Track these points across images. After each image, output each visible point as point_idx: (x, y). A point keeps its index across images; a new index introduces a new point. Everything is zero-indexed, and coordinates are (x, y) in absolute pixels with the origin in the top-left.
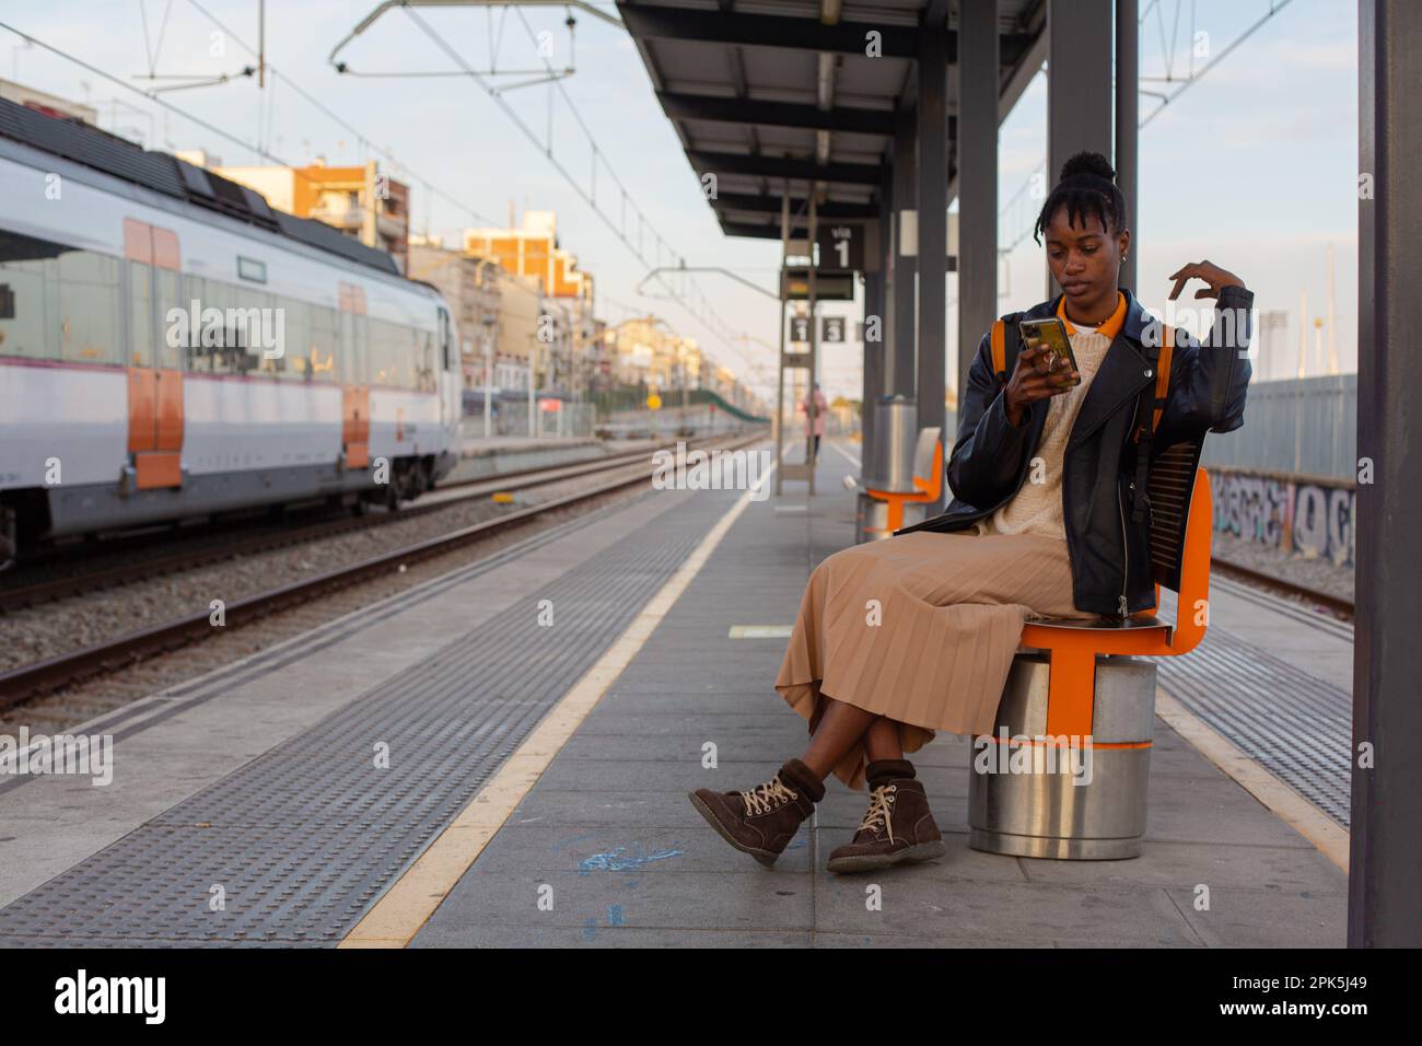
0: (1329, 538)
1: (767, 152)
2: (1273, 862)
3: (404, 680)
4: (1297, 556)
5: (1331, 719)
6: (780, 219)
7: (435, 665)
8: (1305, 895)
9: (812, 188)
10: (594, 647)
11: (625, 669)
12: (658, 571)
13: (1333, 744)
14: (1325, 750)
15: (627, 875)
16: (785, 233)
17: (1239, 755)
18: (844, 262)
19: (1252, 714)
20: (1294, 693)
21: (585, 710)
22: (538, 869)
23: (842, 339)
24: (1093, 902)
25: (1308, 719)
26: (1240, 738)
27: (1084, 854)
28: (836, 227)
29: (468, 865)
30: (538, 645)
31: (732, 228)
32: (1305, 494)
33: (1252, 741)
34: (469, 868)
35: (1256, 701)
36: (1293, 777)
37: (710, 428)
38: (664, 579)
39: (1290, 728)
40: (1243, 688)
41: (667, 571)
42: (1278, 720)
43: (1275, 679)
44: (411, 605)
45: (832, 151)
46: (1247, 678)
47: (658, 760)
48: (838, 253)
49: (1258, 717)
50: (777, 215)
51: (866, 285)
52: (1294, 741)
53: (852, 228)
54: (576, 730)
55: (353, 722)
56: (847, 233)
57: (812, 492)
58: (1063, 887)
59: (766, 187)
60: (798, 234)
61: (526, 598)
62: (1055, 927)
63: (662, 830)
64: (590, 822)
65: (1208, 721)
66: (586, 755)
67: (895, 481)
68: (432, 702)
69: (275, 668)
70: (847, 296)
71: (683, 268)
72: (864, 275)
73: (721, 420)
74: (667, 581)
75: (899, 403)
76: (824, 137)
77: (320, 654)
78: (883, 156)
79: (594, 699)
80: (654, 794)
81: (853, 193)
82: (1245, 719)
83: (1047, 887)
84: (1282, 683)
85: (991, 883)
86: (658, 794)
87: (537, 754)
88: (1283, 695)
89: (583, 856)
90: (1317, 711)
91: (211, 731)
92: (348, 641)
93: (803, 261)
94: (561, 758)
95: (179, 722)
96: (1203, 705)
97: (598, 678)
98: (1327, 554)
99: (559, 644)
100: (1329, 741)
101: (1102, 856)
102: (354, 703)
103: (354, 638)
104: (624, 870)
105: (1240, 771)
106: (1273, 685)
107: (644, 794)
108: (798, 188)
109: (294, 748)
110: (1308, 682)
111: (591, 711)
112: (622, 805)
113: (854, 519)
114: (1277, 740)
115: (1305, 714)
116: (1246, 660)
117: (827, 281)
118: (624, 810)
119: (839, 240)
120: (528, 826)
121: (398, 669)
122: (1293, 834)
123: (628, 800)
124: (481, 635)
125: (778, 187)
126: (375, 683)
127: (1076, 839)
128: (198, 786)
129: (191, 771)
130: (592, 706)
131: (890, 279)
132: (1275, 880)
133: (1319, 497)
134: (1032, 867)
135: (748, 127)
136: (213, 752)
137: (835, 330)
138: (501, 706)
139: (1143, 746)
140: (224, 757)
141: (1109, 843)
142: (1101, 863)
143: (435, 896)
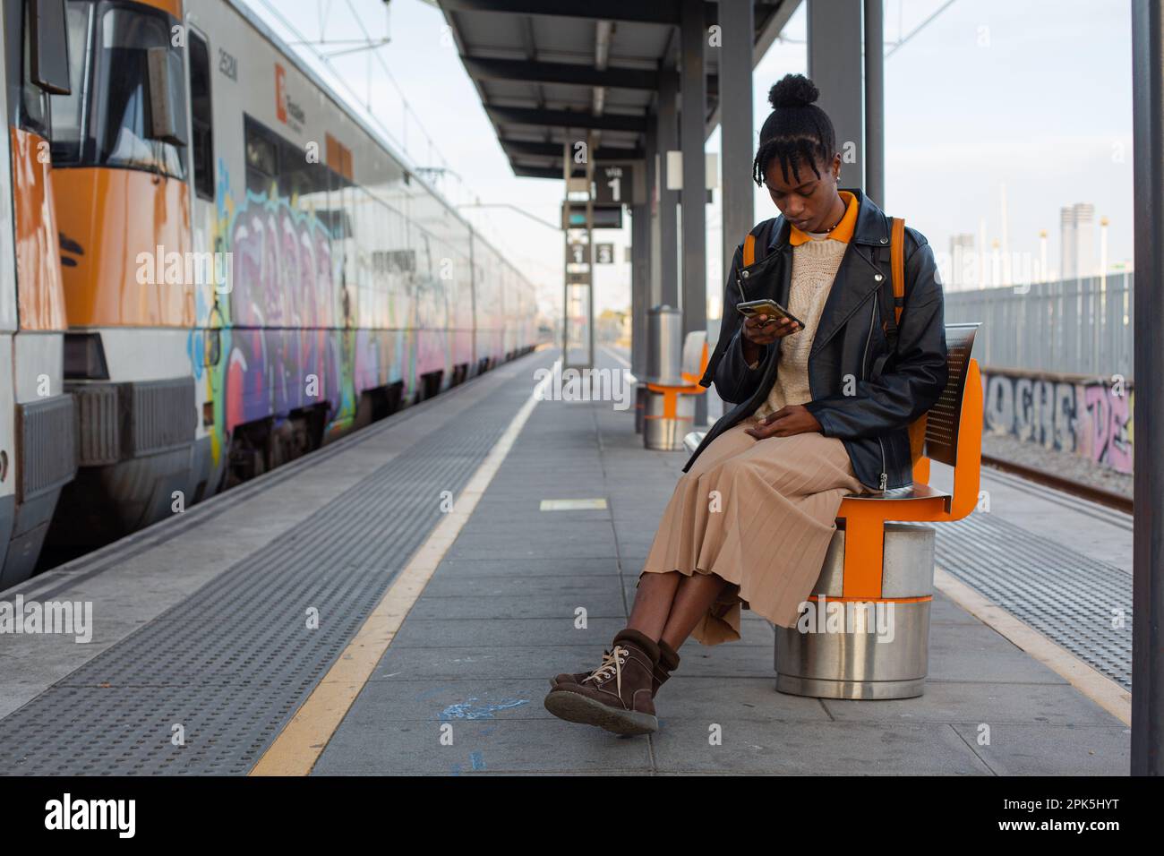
0: (1016, 419)
1: (551, 106)
2: (1036, 697)
3: (268, 551)
4: (989, 433)
5: (1057, 570)
6: (562, 162)
7: (293, 538)
8: (1070, 726)
9: (589, 135)
10: (427, 519)
11: (456, 540)
12: (472, 455)
13: (1064, 592)
14: (1058, 597)
15: (483, 723)
16: (567, 172)
17: (988, 603)
18: (616, 196)
19: (990, 567)
20: (1022, 549)
21: (426, 575)
22: (404, 719)
23: (611, 261)
24: (890, 738)
25: (1039, 571)
26: (984, 588)
27: (876, 695)
28: (610, 167)
29: (341, 717)
30: (378, 519)
31: (521, 169)
32: (995, 383)
33: (997, 591)
34: (342, 721)
35: (991, 556)
36: (1036, 621)
38: (478, 461)
39: (1025, 578)
40: (978, 545)
41: (480, 455)
42: (1014, 572)
43: (1003, 537)
44: (268, 487)
45: (606, 104)
46: (979, 536)
47: (496, 618)
48: (611, 190)
49: (996, 570)
50: (559, 158)
51: (633, 215)
52: (1031, 590)
53: (623, 168)
54: (422, 592)
56: (618, 173)
58: (862, 723)
59: (549, 136)
60: (578, 173)
61: (365, 480)
62: (863, 762)
63: (508, 681)
64: (445, 675)
65: (955, 573)
66: (432, 616)
67: (666, 376)
68: (293, 570)
69: (157, 544)
70: (617, 225)
71: (478, 205)
72: (632, 207)
74: (481, 463)
75: (666, 312)
76: (600, 93)
77: (193, 531)
78: (647, 108)
79: (434, 566)
80: (496, 649)
81: (622, 139)
82: (986, 572)
83: (849, 725)
84: (1009, 540)
85: (799, 722)
86: (500, 648)
87: (390, 616)
88: (1013, 550)
89: (443, 706)
90: (1044, 563)
91: (105, 601)
93: (583, 197)
94: (411, 618)
95: (75, 593)
96: (948, 561)
97: (434, 547)
98: (1014, 431)
99: (395, 518)
100: (1059, 589)
101: (892, 696)
102: (227, 573)
103: (221, 517)
104: (480, 718)
105: (991, 617)
106: (1003, 542)
107: (487, 649)
108: (576, 136)
109: (178, 613)
111: (432, 576)
112: (469, 659)
114: (1016, 589)
116: (977, 521)
117: (602, 212)
118: (472, 664)
119: (612, 178)
120: (390, 681)
121: (263, 543)
122: (1048, 671)
123: (473, 655)
124: (329, 512)
125: (561, 135)
126: (246, 555)
127: (867, 681)
128: (97, 650)
130: (432, 572)
131: (656, 210)
132: (1043, 714)
133: (1007, 385)
134: (833, 706)
135: (536, 84)
136: (107, 619)
137: (605, 254)
138: (352, 573)
139: (925, 600)
140: (118, 624)
141: (897, 684)
142: (892, 702)
143: (316, 746)
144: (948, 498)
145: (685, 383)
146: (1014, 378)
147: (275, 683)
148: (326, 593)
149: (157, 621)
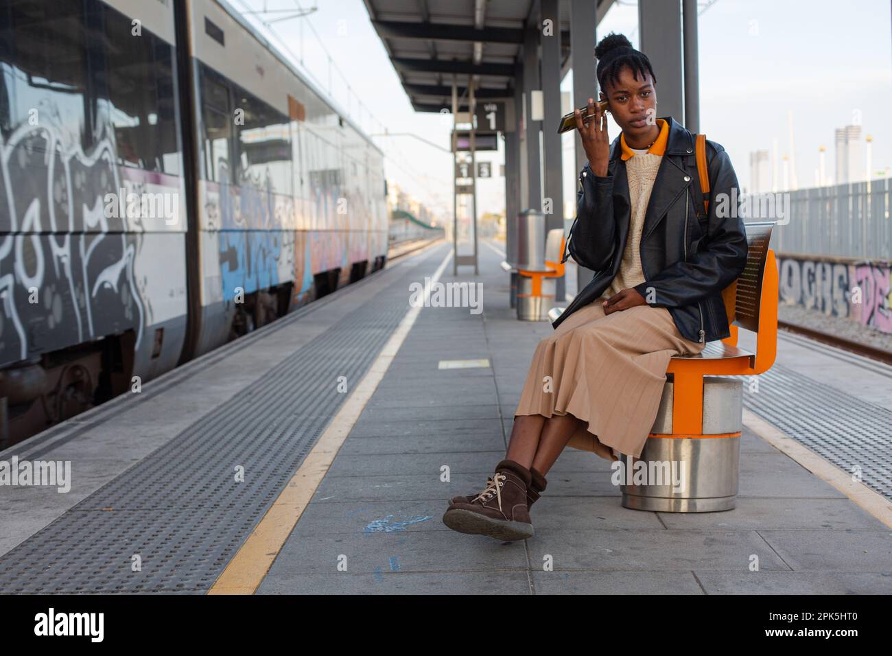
0: (802, 292)
1: (441, 57)
2: (822, 509)
3: (231, 404)
4: (783, 304)
6: (451, 100)
7: (250, 393)
8: (849, 531)
9: (471, 79)
11: (375, 392)
12: (386, 326)
15: (398, 535)
16: (455, 108)
17: (784, 436)
18: (493, 126)
20: (809, 393)
21: (353, 421)
22: (338, 532)
23: (490, 175)
24: (710, 542)
25: (822, 411)
26: (781, 424)
27: (699, 509)
28: (487, 104)
29: (289, 531)
30: (315, 377)
31: (419, 107)
32: (786, 264)
33: (790, 427)
34: (290, 534)
35: (785, 399)
36: (822, 450)
37: (406, 234)
38: (390, 332)
41: (391, 326)
42: (803, 412)
43: (794, 384)
44: (230, 354)
45: (483, 55)
46: (776, 384)
47: (406, 453)
48: (489, 121)
49: (790, 410)
50: (448, 98)
51: (506, 141)
52: (816, 425)
53: (497, 104)
54: (349, 435)
55: (199, 434)
56: (494, 108)
57: (476, 273)
58: (689, 531)
59: (440, 80)
60: (463, 109)
61: (304, 347)
62: (689, 561)
63: (416, 502)
64: (368, 498)
66: (357, 452)
67: (533, 264)
68: (250, 418)
70: (494, 148)
71: (387, 134)
72: (505, 134)
73: (412, 229)
74: (392, 333)
75: (532, 214)
76: (479, 46)
77: (174, 389)
78: (515, 58)
79: (358, 413)
80: (406, 477)
81: (496, 82)
82: (782, 412)
83: (678, 532)
84: (800, 387)
85: (641, 531)
86: (409, 476)
87: (325, 452)
88: (802, 395)
89: (366, 522)
90: (826, 405)
91: (108, 444)
92: (190, 380)
93: (467, 126)
94: (341, 453)
95: (85, 438)
96: (752, 404)
97: (358, 399)
98: (802, 302)
99: (328, 376)
101: (711, 509)
103: (195, 377)
104: (395, 530)
105: (786, 447)
106: (794, 389)
107: (400, 477)
108: (461, 80)
109: (162, 453)
110: (817, 386)
111: (357, 421)
112: (386, 485)
113: (509, 289)
114: (805, 425)
115: (819, 407)
117: (482, 138)
118: (389, 489)
119: (489, 112)
120: (326, 503)
121: (227, 397)
122: (831, 489)
123: (389, 482)
124: (277, 372)
125: (449, 80)
126: (214, 407)
127: (692, 499)
128: (102, 482)
129: (96, 472)
130: (357, 418)
131: (524, 136)
132: (827, 522)
133: (795, 266)
134: (666, 518)
135: (430, 41)
136: (110, 458)
137: (485, 170)
138: (295, 419)
139: (736, 435)
140: (118, 461)
141: (715, 500)
142: (711, 514)
143: (269, 554)
144: (752, 357)
145: (548, 269)
146: (801, 261)
147: (238, 505)
148: (276, 435)
149: (147, 459)
